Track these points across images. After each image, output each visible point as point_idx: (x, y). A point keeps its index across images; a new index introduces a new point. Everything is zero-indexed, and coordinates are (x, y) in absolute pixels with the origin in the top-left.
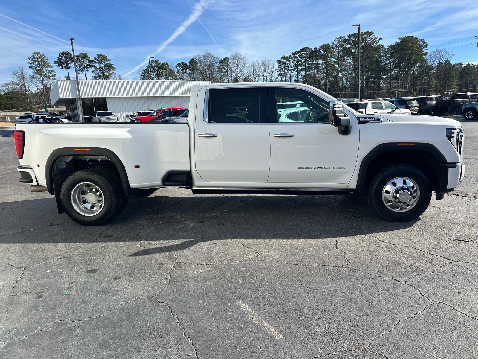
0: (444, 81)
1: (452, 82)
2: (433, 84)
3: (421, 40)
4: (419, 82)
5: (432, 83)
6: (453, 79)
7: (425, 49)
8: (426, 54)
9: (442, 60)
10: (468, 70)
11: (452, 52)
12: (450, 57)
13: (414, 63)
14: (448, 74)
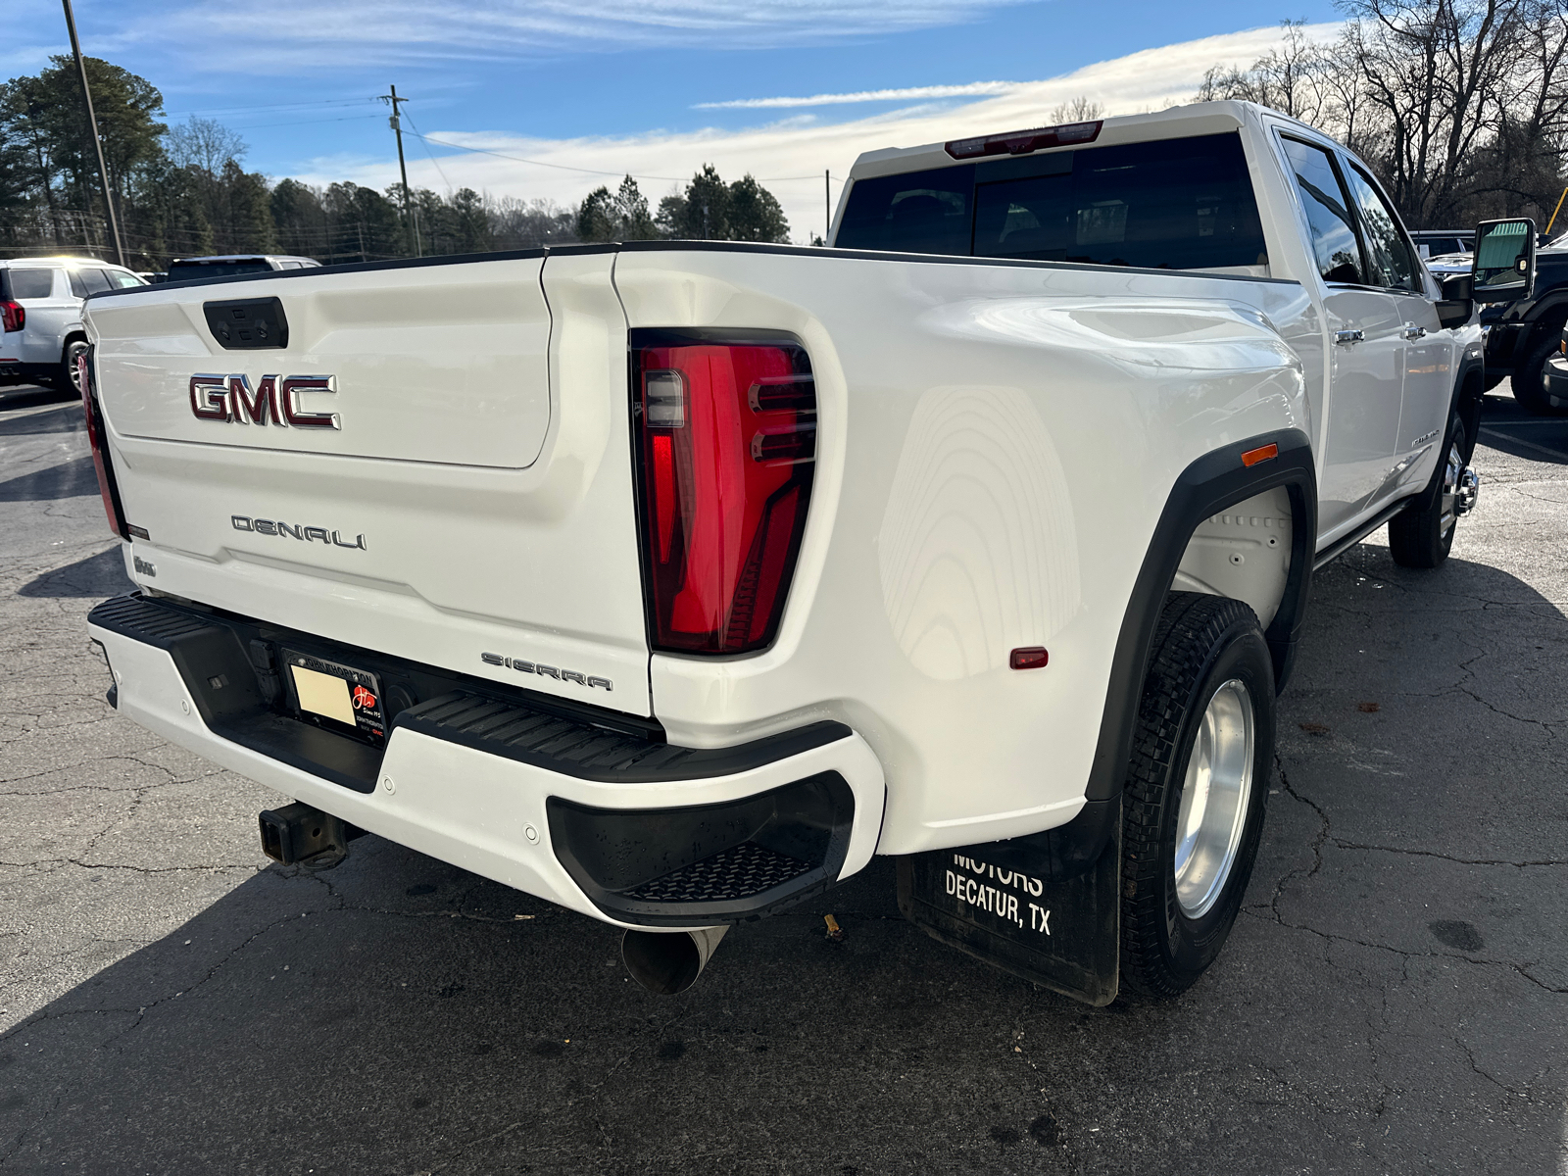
0: (237, 229)
1: (260, 232)
2: (206, 233)
3: (137, 77)
4: (158, 225)
5: (201, 233)
6: (263, 224)
7: (156, 111)
8: (162, 129)
9: (216, 156)
10: (292, 200)
11: (241, 137)
12: (239, 151)
13: (127, 157)
14: (243, 207)
